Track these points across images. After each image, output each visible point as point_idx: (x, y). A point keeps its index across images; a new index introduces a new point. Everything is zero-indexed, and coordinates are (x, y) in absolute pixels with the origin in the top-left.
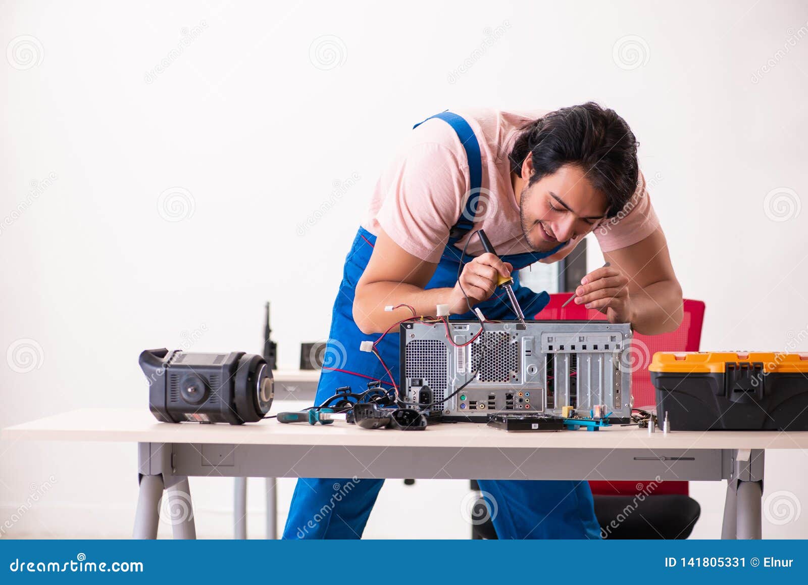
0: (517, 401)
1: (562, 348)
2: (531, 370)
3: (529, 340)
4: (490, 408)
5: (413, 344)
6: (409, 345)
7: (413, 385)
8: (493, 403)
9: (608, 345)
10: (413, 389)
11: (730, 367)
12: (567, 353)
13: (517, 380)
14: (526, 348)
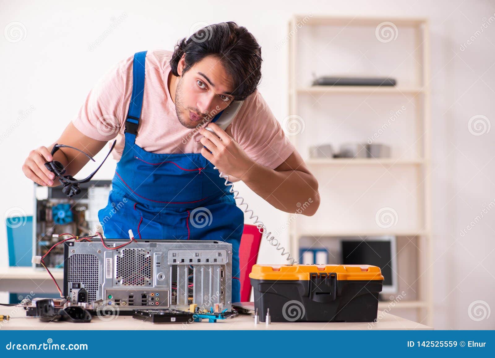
0: (150, 299)
1: (183, 261)
2: (160, 277)
3: (159, 255)
4: (130, 304)
5: (73, 257)
6: (71, 258)
7: (73, 288)
8: (132, 301)
9: (216, 259)
10: (73, 290)
11: (313, 276)
12: (186, 265)
13: (150, 284)
14: (157, 261)
